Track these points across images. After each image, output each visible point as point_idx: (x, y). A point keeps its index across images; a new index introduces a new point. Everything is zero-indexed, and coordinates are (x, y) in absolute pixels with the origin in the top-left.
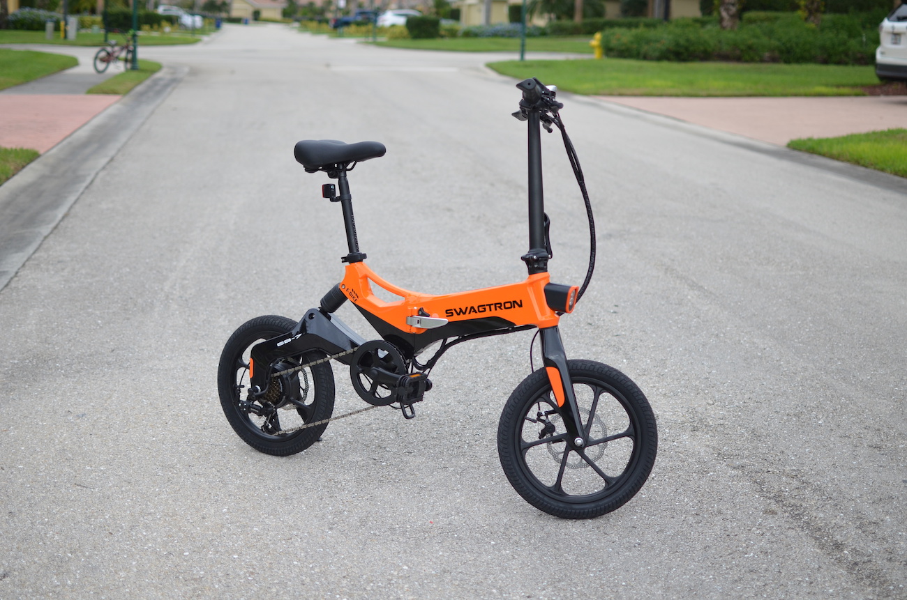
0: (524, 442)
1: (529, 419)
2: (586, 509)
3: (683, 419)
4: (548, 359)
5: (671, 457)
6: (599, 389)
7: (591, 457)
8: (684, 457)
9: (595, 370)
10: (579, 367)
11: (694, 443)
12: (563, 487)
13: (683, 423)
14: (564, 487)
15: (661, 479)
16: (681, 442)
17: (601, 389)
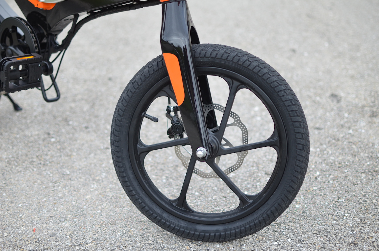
0: (142, 144)
1: (149, 117)
2: (212, 232)
3: (364, 103)
4: (167, 42)
5: (343, 149)
6: (236, 83)
7: (223, 169)
8: (356, 150)
9: (230, 58)
10: (208, 55)
11: (371, 132)
12: (188, 201)
13: (363, 107)
14: (190, 201)
15: (324, 180)
16: (356, 130)
17: (238, 83)
